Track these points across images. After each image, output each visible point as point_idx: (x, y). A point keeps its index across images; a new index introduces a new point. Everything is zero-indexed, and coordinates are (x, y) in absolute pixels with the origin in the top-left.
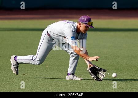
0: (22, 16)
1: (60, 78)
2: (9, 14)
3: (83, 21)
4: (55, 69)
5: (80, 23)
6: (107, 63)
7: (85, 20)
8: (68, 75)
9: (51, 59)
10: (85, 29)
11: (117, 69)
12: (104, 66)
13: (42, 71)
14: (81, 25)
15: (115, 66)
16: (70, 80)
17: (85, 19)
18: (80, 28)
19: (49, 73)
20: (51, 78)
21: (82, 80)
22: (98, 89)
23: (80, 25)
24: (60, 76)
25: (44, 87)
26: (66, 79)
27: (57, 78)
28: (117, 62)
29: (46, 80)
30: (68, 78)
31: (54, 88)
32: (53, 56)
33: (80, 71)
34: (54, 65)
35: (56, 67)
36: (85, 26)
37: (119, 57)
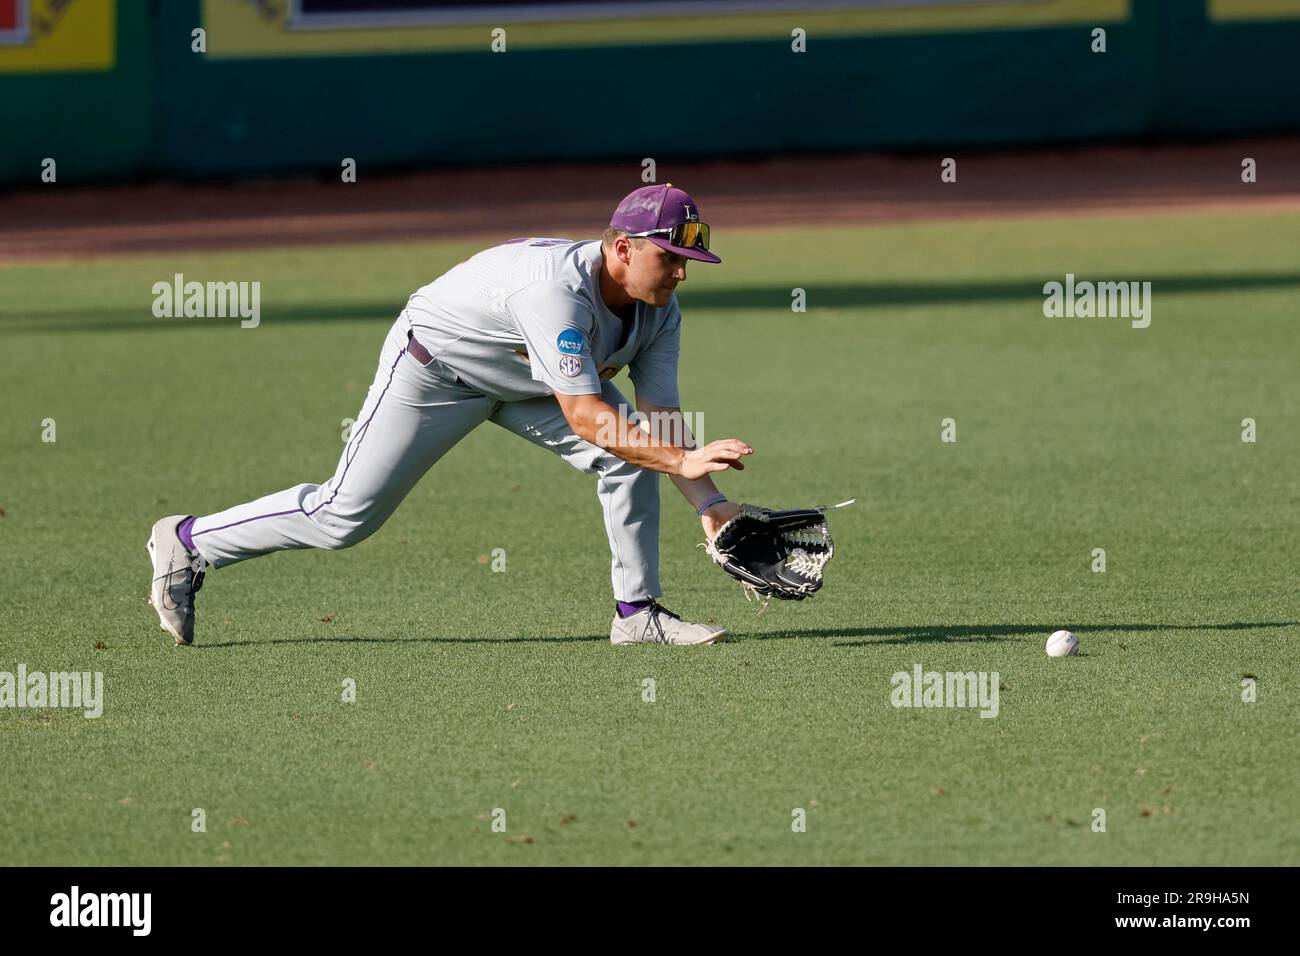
0: (300, 224)
1: (574, 634)
2: (209, 213)
3: (639, 222)
4: (538, 574)
5: (622, 236)
6: (889, 520)
7: (657, 212)
8: (621, 616)
9: (509, 505)
10: (659, 274)
11: (961, 561)
12: (867, 540)
13: (447, 595)
14: (633, 252)
15: (945, 539)
16: (642, 643)
17: (656, 206)
18: (621, 274)
19: (493, 604)
20: (512, 635)
21: (717, 640)
22: (832, 702)
23: (622, 249)
24: (574, 623)
25: (469, 701)
26: (614, 641)
27: (550, 632)
28: (957, 509)
29: (481, 652)
30: (622, 631)
31: (537, 703)
32: (518, 489)
33: (708, 584)
34: (527, 549)
35: (546, 564)
36: (660, 256)
37: (968, 474)
